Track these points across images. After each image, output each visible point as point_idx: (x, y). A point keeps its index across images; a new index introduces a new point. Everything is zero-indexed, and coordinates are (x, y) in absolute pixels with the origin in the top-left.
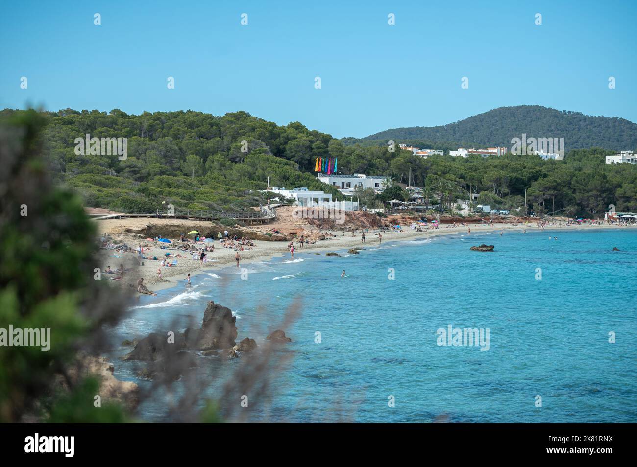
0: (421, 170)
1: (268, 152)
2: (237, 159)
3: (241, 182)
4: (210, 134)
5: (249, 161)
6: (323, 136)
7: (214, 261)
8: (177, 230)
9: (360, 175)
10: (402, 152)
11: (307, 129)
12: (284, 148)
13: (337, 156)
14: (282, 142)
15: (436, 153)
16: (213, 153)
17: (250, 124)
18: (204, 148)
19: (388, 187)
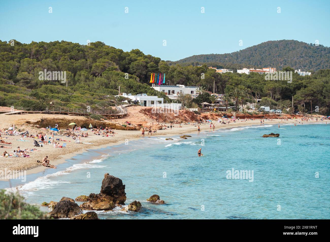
0: (221, 82)
1: (118, 69)
2: (97, 74)
3: (100, 89)
4: (78, 57)
5: (105, 75)
6: (155, 59)
7: (90, 144)
8: (61, 122)
9: (180, 85)
10: (209, 70)
11: (144, 54)
12: (129, 67)
13: (164, 73)
14: (127, 62)
15: (228, 71)
16: (81, 70)
17: (105, 50)
18: (74, 67)
19: (200, 94)
